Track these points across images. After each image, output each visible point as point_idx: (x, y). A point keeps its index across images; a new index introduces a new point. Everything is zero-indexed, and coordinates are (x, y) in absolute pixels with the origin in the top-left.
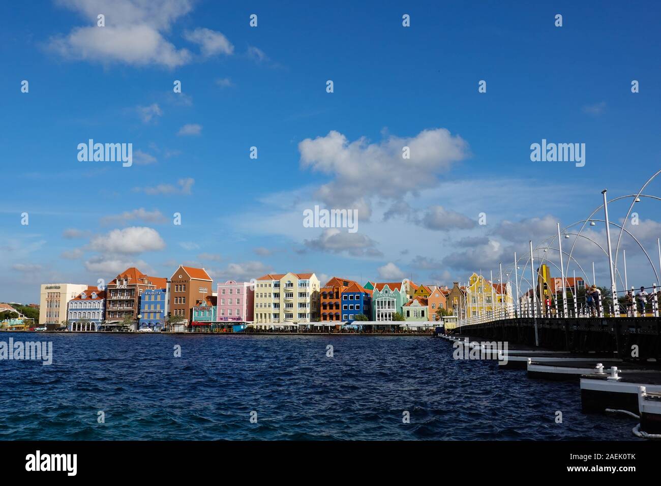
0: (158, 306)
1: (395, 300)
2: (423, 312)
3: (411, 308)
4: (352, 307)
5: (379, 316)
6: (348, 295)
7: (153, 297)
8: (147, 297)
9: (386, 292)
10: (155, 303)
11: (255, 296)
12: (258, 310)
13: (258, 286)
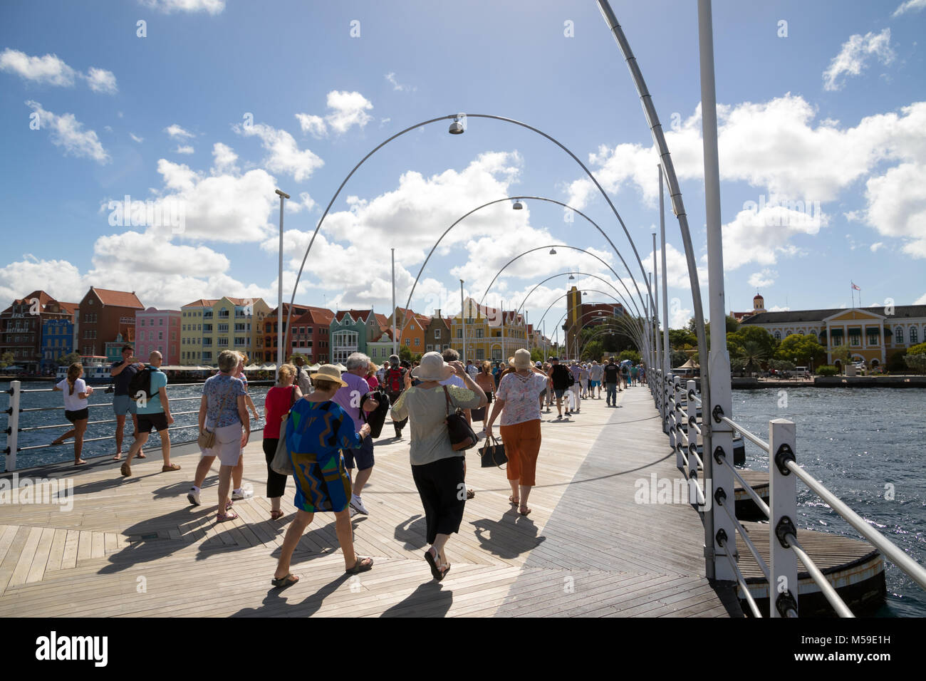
0: (64, 341)
1: (357, 334)
3: (378, 345)
4: (302, 344)
5: (335, 356)
6: (298, 328)
7: (57, 330)
8: (50, 330)
9: (347, 322)
10: (60, 338)
11: (182, 329)
12: (184, 348)
13: (185, 315)
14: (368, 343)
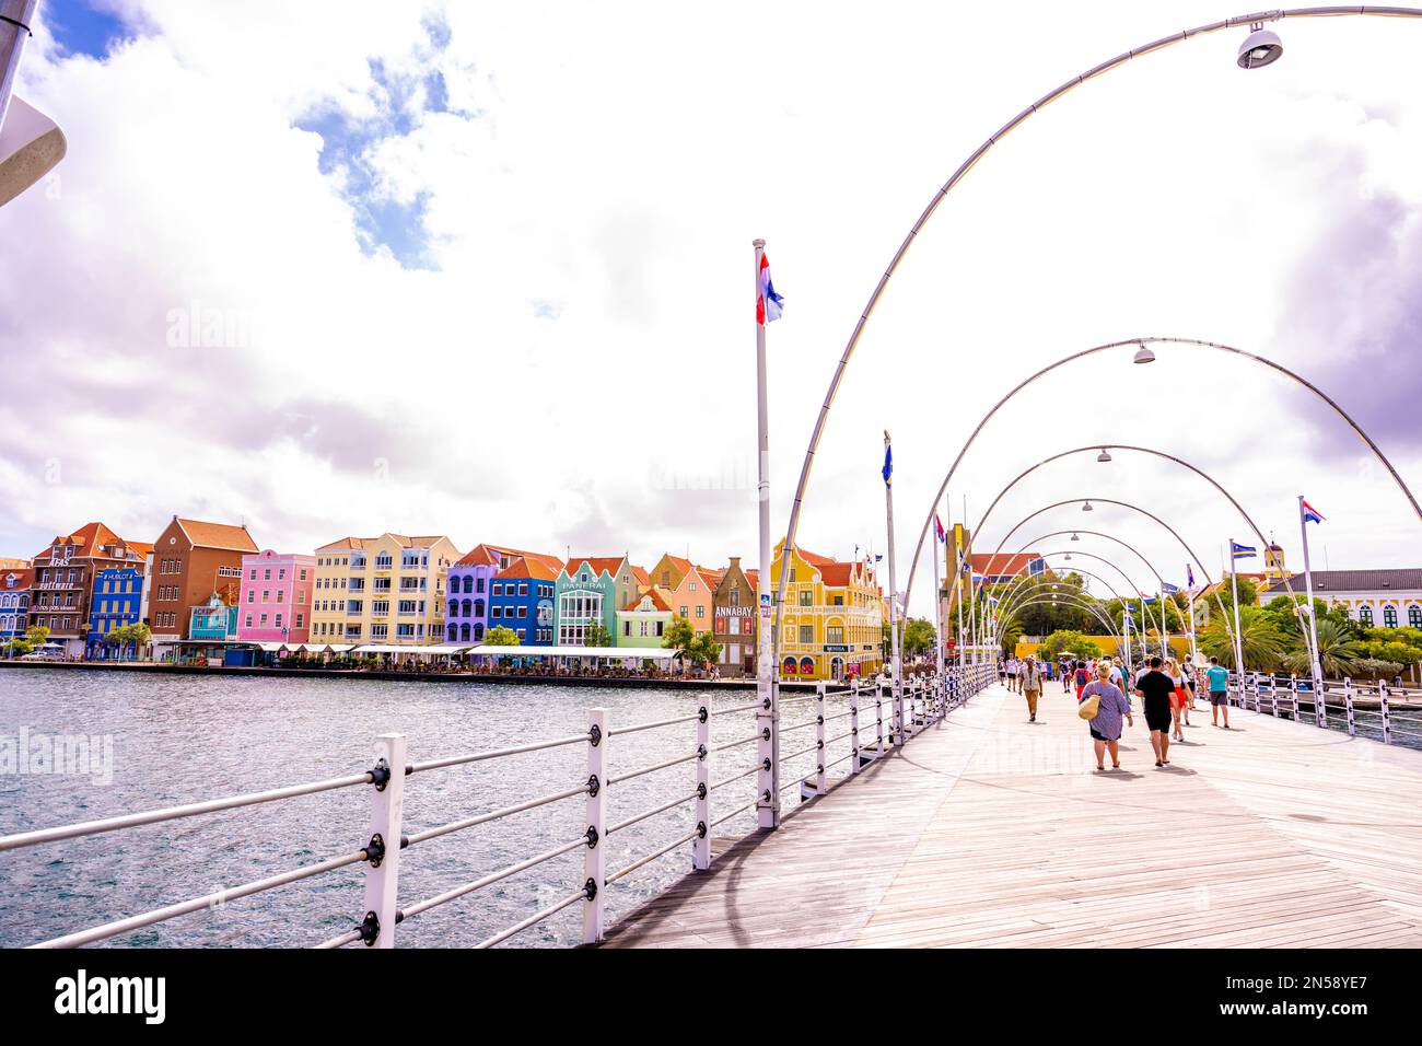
0: (127, 604)
1: (600, 597)
2: (660, 625)
3: (634, 616)
4: (510, 612)
5: (564, 632)
6: (504, 585)
7: (118, 585)
8: (106, 585)
9: (584, 578)
10: (122, 598)
11: (315, 585)
12: (317, 617)
13: (320, 562)
14: (617, 613)
